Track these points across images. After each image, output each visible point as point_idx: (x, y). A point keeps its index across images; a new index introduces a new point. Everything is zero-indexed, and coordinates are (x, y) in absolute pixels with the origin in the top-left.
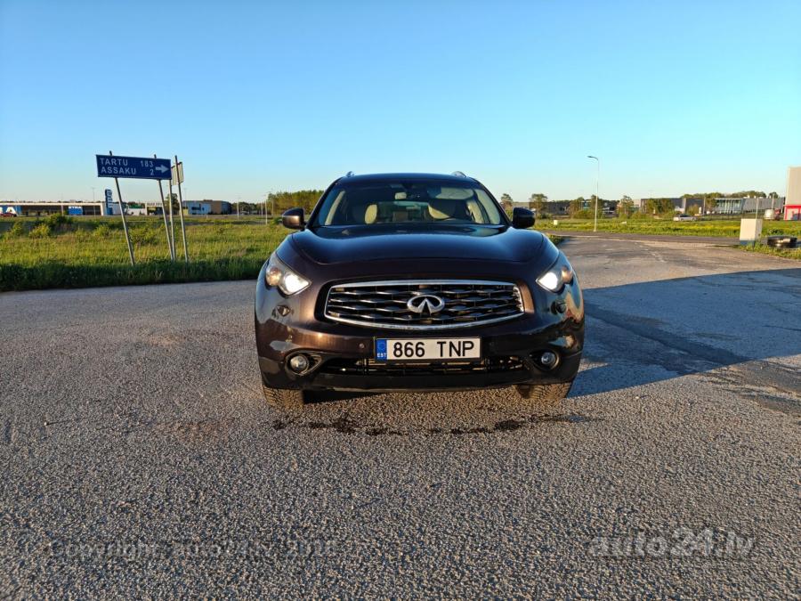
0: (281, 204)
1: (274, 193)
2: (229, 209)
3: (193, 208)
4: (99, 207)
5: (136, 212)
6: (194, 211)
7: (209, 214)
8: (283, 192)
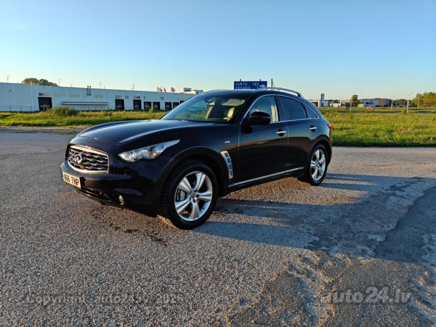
0: (425, 100)
1: (422, 93)
2: (389, 103)
3: (367, 103)
4: (317, 102)
5: (336, 105)
6: (367, 105)
7: (376, 106)
8: (428, 92)
